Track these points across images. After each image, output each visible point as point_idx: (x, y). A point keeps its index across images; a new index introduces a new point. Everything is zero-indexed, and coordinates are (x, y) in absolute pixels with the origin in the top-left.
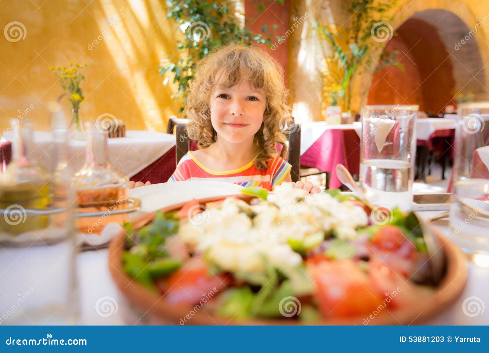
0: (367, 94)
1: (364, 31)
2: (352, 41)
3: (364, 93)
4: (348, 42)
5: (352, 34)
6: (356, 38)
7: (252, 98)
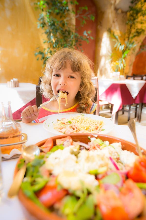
0: (132, 65)
1: (133, 34)
2: (127, 39)
3: (131, 65)
4: (124, 40)
5: (127, 35)
6: (129, 37)
7: (72, 77)
